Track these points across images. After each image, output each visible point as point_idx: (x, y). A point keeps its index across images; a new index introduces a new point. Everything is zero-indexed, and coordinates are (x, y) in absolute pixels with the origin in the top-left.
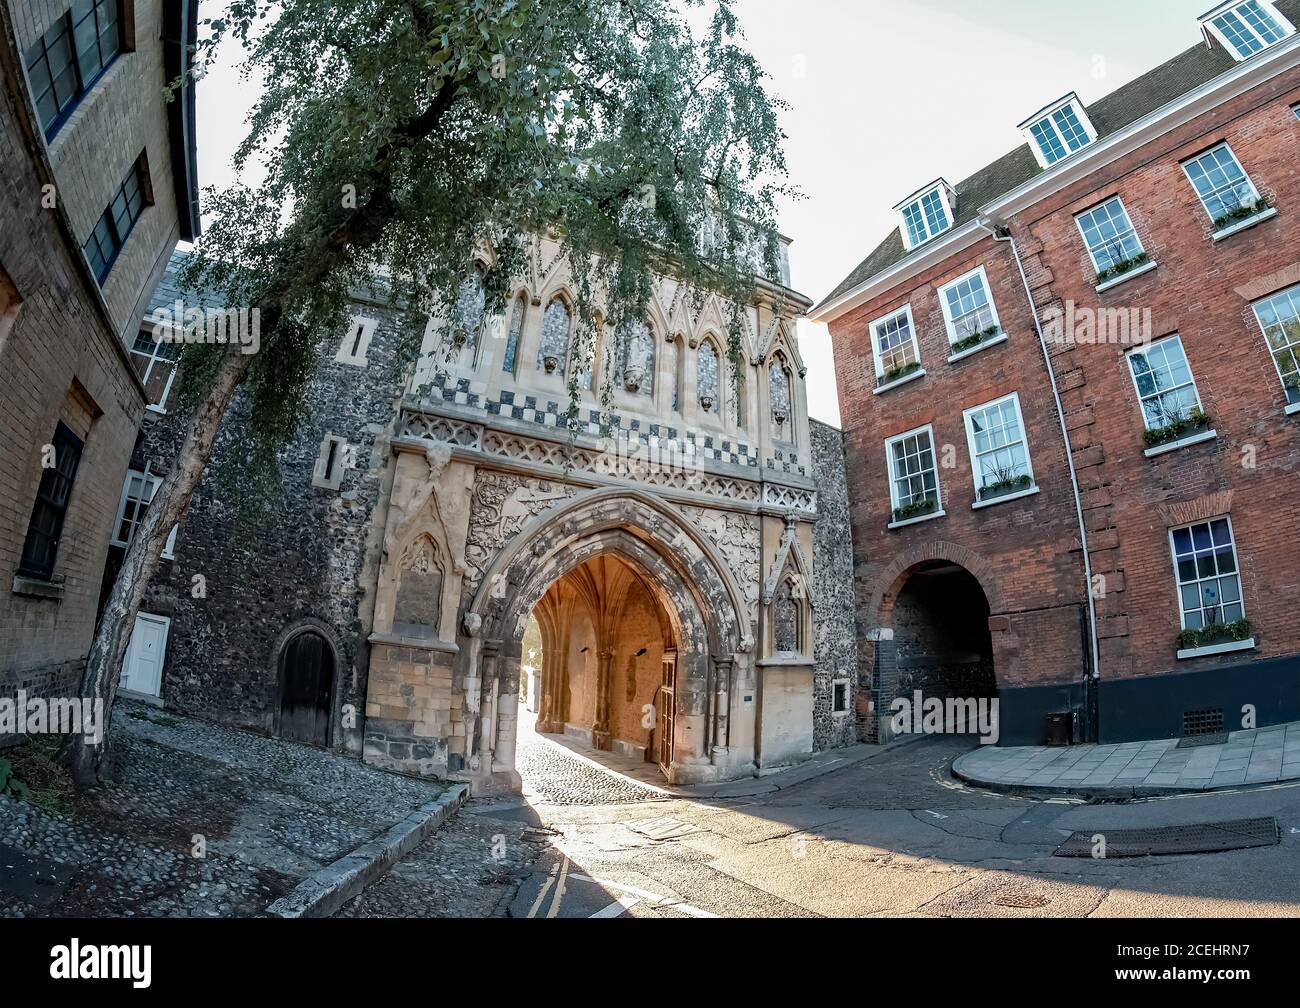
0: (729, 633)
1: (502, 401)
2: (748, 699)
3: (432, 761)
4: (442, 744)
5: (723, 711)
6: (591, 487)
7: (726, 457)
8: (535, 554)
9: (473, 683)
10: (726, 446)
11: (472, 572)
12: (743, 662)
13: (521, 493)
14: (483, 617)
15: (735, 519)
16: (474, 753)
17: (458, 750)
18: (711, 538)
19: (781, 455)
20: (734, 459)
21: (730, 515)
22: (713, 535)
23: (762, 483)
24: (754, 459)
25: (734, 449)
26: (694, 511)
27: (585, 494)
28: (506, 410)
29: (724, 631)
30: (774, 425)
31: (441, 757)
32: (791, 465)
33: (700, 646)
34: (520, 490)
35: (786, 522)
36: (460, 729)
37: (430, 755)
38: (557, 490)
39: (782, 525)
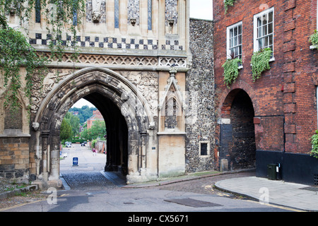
0: (144, 122)
1: (37, 38)
2: (154, 148)
3: (23, 178)
4: (26, 171)
5: (144, 154)
6: (80, 69)
7: (141, 47)
8: (59, 97)
9: (38, 147)
10: (141, 42)
11: (33, 107)
12: (151, 133)
13: (50, 75)
14: (40, 124)
15: (145, 74)
16: (40, 173)
17: (34, 173)
18: (134, 83)
19: (169, 42)
20: (146, 47)
21: (143, 73)
22: (135, 82)
23: (158, 57)
24: (156, 46)
25: (145, 42)
26: (126, 73)
27: (77, 72)
28: (39, 42)
29: (142, 121)
30: (168, 27)
31: (26, 176)
32: (175, 46)
33: (134, 127)
34: (50, 74)
35: (170, 74)
36: (34, 165)
37: (22, 176)
38: (65, 72)
39: (169, 75)
